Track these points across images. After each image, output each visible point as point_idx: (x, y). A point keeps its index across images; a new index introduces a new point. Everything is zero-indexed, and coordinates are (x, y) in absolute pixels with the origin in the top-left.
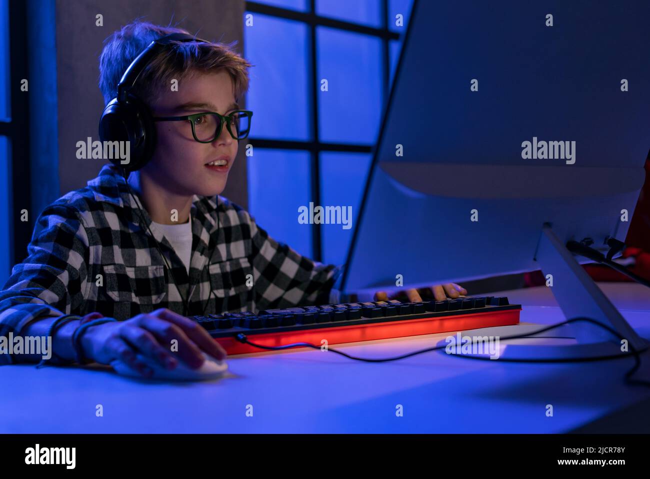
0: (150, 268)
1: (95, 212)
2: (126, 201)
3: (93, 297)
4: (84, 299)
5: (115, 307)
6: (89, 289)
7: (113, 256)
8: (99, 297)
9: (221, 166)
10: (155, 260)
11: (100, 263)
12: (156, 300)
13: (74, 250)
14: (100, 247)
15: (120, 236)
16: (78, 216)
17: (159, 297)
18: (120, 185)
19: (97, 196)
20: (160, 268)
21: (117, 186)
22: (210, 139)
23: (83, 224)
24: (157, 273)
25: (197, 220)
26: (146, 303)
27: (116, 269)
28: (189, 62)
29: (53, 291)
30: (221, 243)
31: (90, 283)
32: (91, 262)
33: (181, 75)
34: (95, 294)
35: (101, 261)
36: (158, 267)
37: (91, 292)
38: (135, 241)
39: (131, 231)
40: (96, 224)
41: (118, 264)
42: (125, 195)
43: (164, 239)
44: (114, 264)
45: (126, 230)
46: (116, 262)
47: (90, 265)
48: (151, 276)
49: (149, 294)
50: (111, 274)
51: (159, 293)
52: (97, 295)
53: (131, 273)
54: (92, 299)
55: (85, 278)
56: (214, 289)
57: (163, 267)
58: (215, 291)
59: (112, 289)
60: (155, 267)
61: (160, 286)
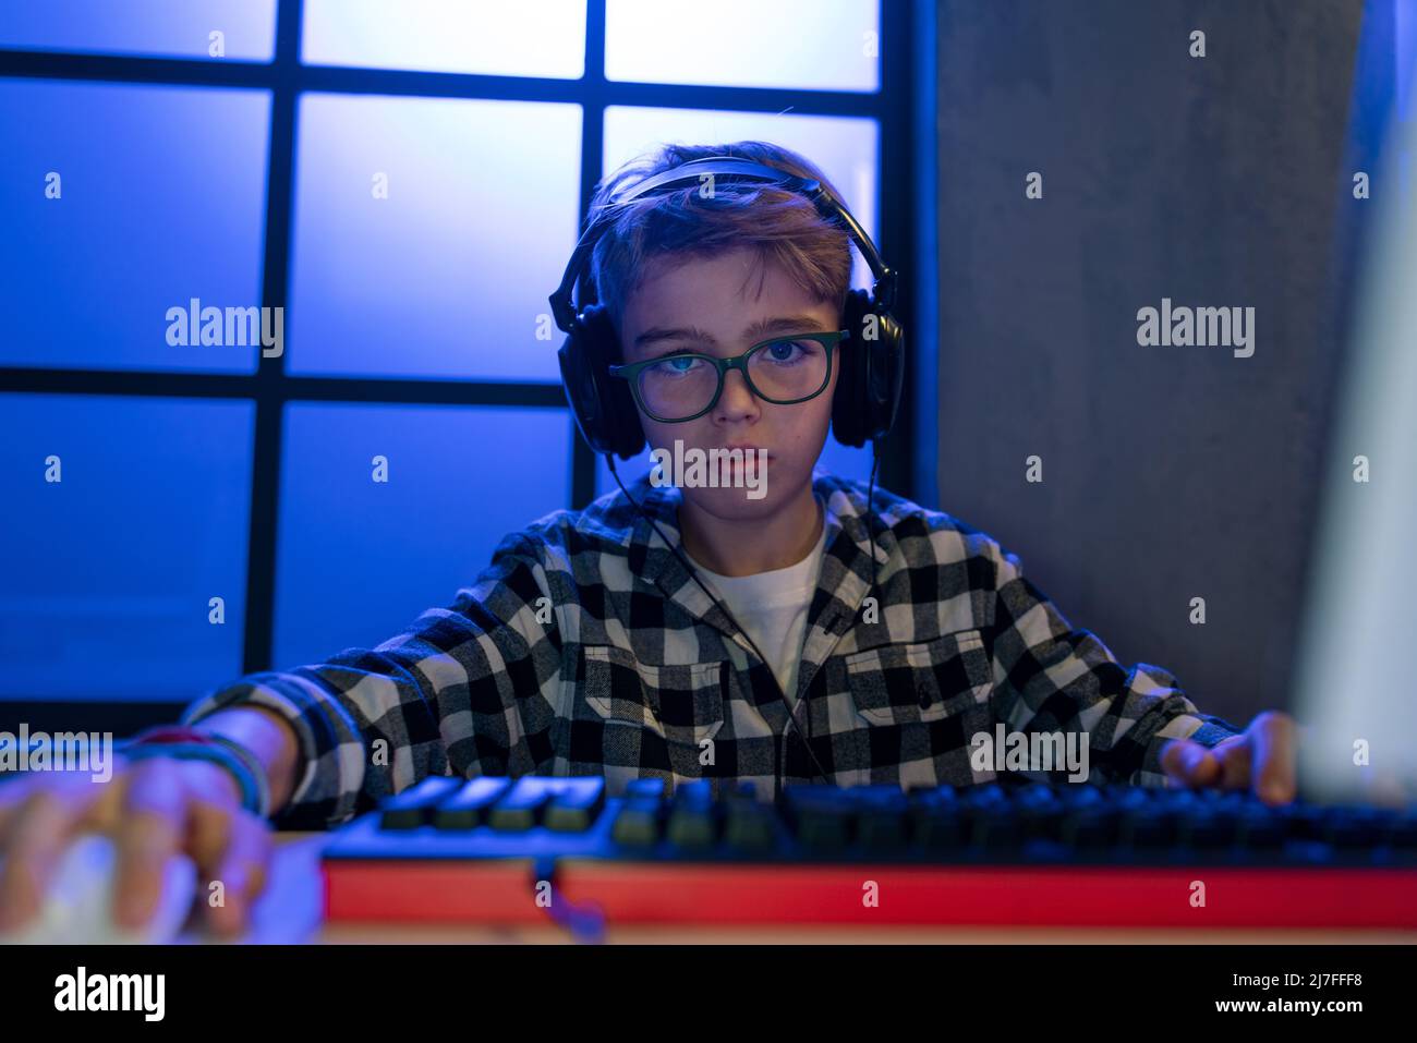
0: (694, 670)
2: (640, 534)
3: (567, 713)
4: (555, 716)
5: (606, 736)
6: (562, 696)
7: (607, 634)
8: (575, 711)
10: (706, 652)
11: (578, 641)
12: (703, 737)
14: (578, 609)
15: (629, 603)
16: (541, 550)
17: (710, 730)
20: (713, 668)
23: (543, 564)
24: (707, 678)
26: (680, 741)
27: (612, 656)
31: (564, 683)
34: (570, 707)
35: (581, 636)
36: (711, 665)
41: (616, 648)
44: (610, 647)
46: (614, 644)
47: (564, 645)
48: (696, 685)
49: (689, 723)
50: (600, 662)
51: (708, 721)
53: (650, 677)
56: (861, 709)
57: (718, 664)
58: (865, 713)
59: (597, 693)
60: (704, 666)
61: (713, 708)
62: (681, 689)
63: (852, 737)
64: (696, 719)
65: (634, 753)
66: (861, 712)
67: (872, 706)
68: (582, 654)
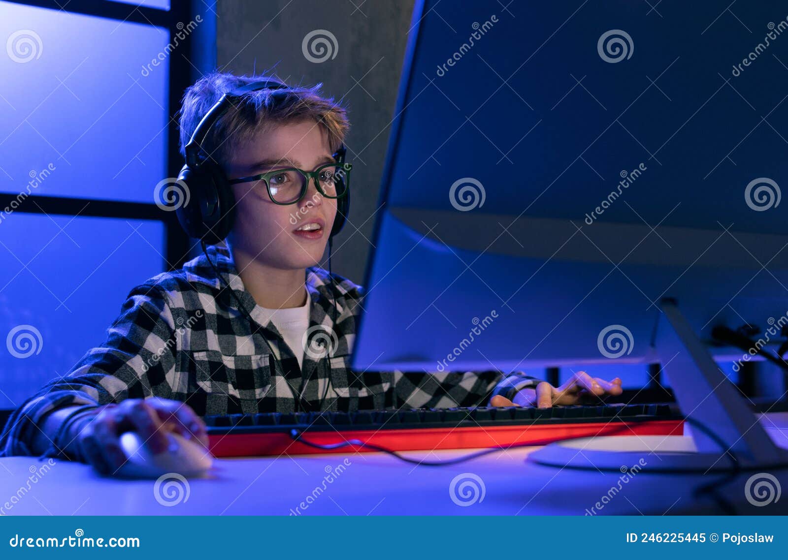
0: (253, 358)
1: (186, 293)
2: (225, 282)
3: (182, 389)
4: (173, 391)
5: (208, 401)
6: (177, 380)
7: (207, 342)
8: (189, 389)
9: (312, 231)
10: (259, 349)
11: (189, 349)
12: (260, 394)
13: (154, 333)
14: (189, 330)
15: (216, 320)
16: (163, 295)
17: (263, 390)
18: (220, 264)
19: (190, 277)
20: (264, 357)
21: (216, 265)
22: (293, 199)
23: (168, 304)
24: (261, 362)
25: (318, 305)
26: (248, 398)
27: (209, 356)
28: (261, 113)
29: (119, 377)
30: (349, 333)
31: (179, 373)
32: (179, 348)
33: (254, 129)
34: (185, 386)
35: (191, 346)
36: (263, 356)
37: (181, 383)
38: (236, 327)
39: (231, 316)
40: (186, 306)
41: (211, 351)
42: (224, 275)
43: (270, 324)
44: (207, 351)
45: (225, 315)
46: (210, 349)
47: (179, 352)
48: (254, 366)
49: (252, 387)
50: (203, 361)
51: (263, 386)
52: (187, 386)
53: (229, 362)
54: (181, 392)
55: (172, 367)
56: (336, 387)
57: (268, 355)
58: (337, 390)
59: (204, 379)
60: (259, 356)
61: (265, 378)
62: (247, 369)
63: (330, 402)
64: (256, 385)
65: (224, 410)
66: (335, 389)
67: (340, 387)
68: (192, 356)
